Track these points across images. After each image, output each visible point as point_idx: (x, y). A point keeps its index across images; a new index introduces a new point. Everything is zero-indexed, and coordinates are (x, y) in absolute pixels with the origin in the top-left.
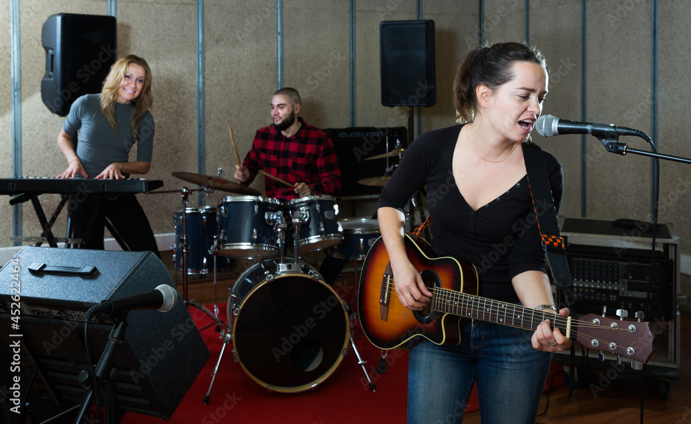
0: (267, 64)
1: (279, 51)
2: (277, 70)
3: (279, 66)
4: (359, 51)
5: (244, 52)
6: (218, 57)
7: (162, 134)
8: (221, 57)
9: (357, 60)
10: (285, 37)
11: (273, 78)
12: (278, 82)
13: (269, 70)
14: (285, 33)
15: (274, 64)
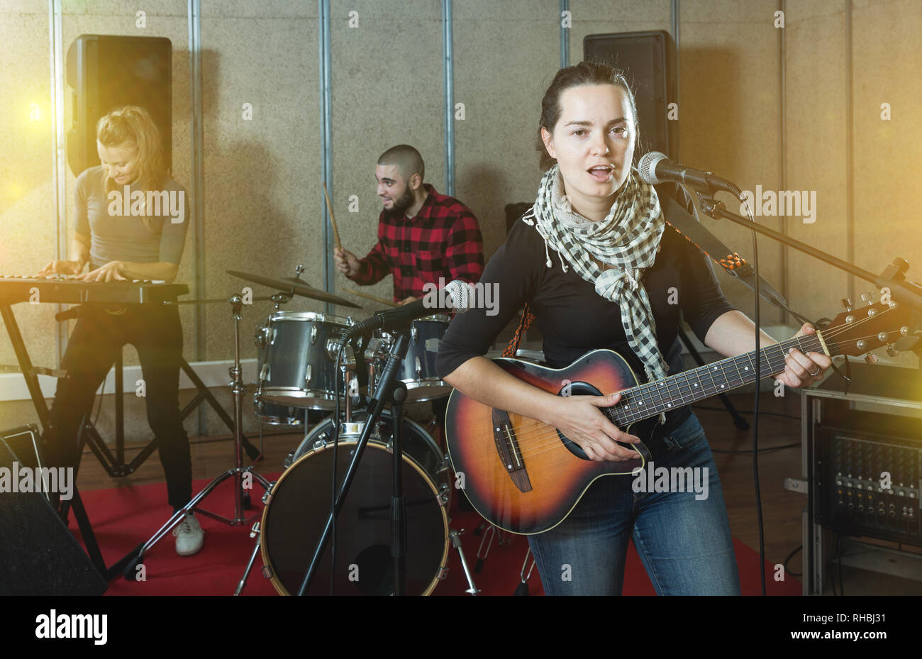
0: (429, 106)
1: (448, 86)
2: (444, 114)
3: (449, 108)
7: (270, 211)
10: (456, 65)
11: (439, 127)
12: (447, 133)
13: (432, 115)
14: (456, 58)
15: (440, 106)
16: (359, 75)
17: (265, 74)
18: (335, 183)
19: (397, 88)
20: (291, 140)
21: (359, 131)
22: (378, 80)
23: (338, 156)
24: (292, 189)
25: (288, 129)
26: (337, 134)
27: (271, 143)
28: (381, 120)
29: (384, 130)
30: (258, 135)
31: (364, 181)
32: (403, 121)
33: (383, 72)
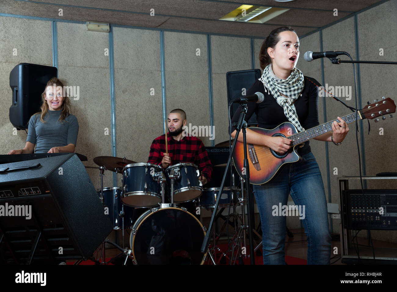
0: (156, 107)
1: (164, 99)
2: (163, 111)
3: (164, 108)
4: (215, 99)
5: (141, 98)
6: (125, 102)
7: (89, 151)
8: (126, 102)
9: (214, 105)
10: (167, 90)
11: (160, 116)
12: (163, 119)
13: (157, 111)
14: (167, 87)
15: (161, 107)
16: (127, 93)
17: (86, 91)
18: (117, 139)
19: (143, 99)
20: (98, 120)
21: (127, 117)
22: (135, 95)
23: (118, 128)
24: (99, 142)
25: (97, 116)
26: (118, 118)
27: (89, 121)
28: (136, 113)
29: (137, 117)
30: (84, 118)
31: (130, 138)
32: (146, 113)
33: (137, 92)
